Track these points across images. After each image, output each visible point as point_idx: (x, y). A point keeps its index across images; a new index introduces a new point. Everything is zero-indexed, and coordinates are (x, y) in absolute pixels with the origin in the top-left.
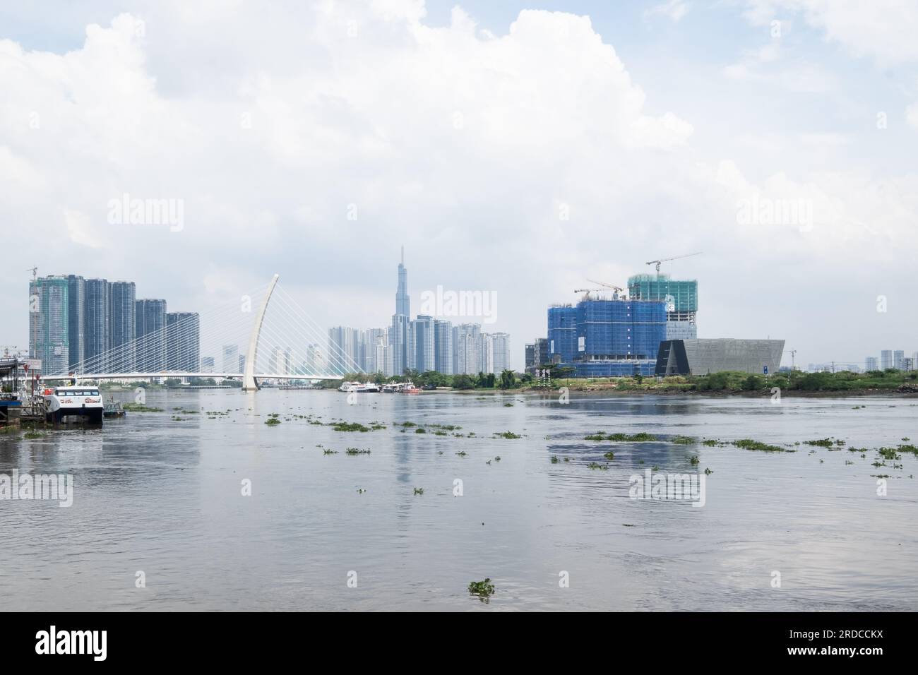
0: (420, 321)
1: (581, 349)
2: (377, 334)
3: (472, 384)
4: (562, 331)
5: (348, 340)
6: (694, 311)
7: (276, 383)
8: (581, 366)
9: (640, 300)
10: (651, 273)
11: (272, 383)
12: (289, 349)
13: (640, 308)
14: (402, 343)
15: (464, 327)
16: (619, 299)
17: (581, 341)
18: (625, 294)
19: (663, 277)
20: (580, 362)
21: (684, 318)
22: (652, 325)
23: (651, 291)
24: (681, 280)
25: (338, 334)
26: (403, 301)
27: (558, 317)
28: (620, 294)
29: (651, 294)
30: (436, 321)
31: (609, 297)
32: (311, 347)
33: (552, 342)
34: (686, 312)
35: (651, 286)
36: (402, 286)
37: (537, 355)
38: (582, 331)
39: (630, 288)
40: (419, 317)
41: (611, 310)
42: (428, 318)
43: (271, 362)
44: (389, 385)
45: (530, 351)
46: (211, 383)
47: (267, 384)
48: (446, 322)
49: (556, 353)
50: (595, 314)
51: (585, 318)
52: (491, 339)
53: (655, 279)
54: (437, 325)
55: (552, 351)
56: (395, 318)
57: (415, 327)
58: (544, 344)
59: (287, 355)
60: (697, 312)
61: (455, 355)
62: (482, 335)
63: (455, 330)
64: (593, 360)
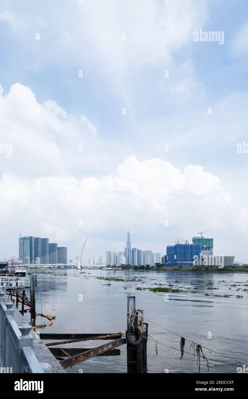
0: (133, 249)
1: (175, 258)
2: (121, 253)
3: (138, 268)
4: (171, 253)
5: (112, 255)
6: (212, 248)
7: (89, 267)
8: (175, 263)
9: (196, 244)
10: (199, 236)
11: (88, 268)
12: (94, 257)
13: (193, 247)
14: (128, 256)
15: (147, 251)
16: (187, 244)
17: (175, 256)
18: (191, 243)
19: (202, 237)
20: (175, 262)
21: (209, 249)
22: (197, 252)
23: (199, 241)
24: (208, 238)
25: (109, 253)
26: (129, 243)
27: (169, 249)
28: (188, 242)
29: (199, 242)
30: (138, 250)
31: (184, 243)
32: (101, 257)
33: (168, 256)
34: (210, 248)
35: (199, 240)
36: (129, 239)
37: (164, 260)
38: (175, 254)
39: (193, 240)
40: (133, 248)
41: (184, 247)
42: (135, 249)
43: (89, 261)
44: (114, 268)
45: (162, 259)
46: (70, 267)
47: (87, 268)
48: (141, 250)
49: (169, 259)
50: (179, 248)
51: (176, 250)
52: (155, 255)
53: (200, 238)
54: (138, 251)
55: (168, 259)
56: (125, 249)
57: (131, 251)
58: (166, 257)
59: (94, 259)
60: (213, 248)
61: (144, 260)
62: (152, 254)
63: (144, 252)
64: (179, 261)
